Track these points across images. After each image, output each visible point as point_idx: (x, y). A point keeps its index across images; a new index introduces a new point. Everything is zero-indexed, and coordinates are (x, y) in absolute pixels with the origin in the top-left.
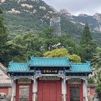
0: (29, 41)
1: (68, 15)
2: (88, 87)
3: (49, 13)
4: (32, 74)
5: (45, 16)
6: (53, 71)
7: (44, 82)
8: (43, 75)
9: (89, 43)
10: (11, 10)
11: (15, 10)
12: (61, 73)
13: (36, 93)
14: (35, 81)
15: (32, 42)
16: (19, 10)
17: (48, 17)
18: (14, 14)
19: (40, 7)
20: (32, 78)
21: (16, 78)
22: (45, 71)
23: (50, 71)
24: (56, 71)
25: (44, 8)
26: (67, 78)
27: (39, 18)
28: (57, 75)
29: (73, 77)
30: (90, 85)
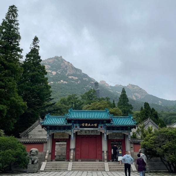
0: (72, 103)
1: (106, 85)
2: (131, 143)
3: (91, 83)
4: (69, 128)
5: (88, 86)
6: (93, 125)
7: (83, 137)
8: (81, 129)
9: (126, 105)
10: (60, 81)
11: (64, 81)
12: (101, 127)
13: (74, 149)
14: (72, 136)
15: (75, 104)
16: (66, 81)
17: (90, 87)
18: (62, 84)
19: (84, 79)
20: (69, 132)
21: (51, 132)
22: (83, 125)
23: (89, 125)
24: (96, 125)
25: (87, 79)
26: (109, 133)
27: (83, 87)
28: (96, 129)
29: (114, 131)
30: (133, 140)
